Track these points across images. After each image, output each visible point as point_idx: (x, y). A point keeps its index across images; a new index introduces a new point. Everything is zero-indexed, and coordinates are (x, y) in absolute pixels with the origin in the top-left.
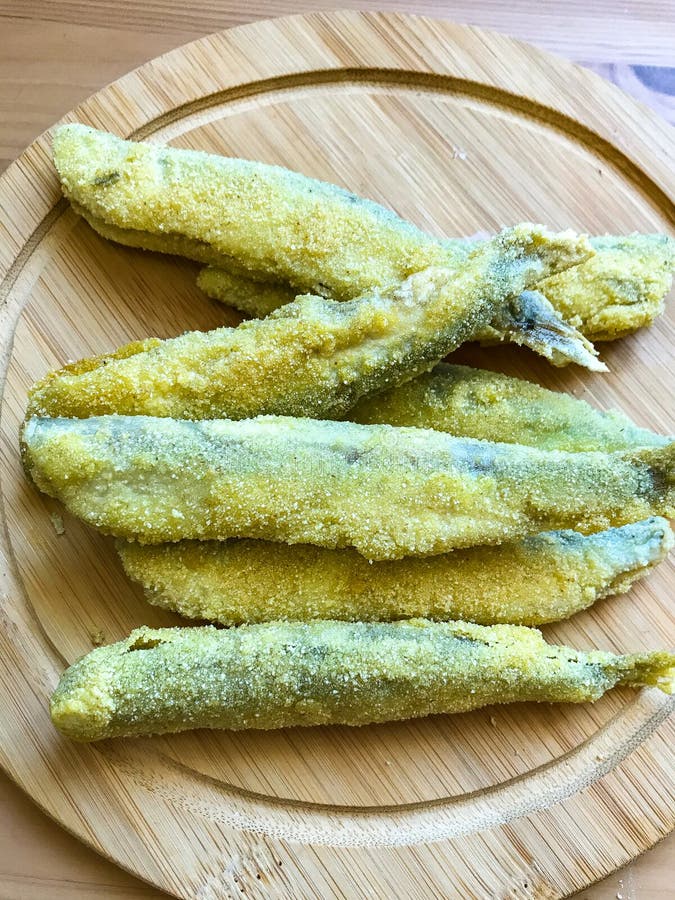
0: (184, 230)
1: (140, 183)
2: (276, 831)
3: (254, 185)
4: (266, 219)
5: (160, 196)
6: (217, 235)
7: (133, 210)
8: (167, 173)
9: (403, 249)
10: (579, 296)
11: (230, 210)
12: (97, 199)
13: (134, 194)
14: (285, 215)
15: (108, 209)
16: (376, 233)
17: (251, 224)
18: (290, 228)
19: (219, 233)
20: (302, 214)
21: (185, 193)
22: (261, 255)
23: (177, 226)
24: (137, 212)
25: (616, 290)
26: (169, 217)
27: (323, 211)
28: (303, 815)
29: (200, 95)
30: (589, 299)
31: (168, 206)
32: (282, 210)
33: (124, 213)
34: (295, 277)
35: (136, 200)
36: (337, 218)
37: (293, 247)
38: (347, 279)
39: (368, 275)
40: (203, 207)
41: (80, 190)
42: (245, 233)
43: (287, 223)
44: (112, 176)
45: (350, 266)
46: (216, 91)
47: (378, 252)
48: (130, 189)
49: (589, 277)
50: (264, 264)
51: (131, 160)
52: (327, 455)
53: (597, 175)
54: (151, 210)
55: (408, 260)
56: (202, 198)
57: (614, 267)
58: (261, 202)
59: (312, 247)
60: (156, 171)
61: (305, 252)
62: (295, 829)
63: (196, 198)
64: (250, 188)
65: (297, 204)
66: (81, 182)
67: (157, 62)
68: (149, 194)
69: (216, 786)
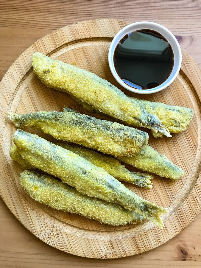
0: (66, 89)
1: (55, 74)
2: (59, 227)
3: (85, 80)
4: (87, 90)
5: (60, 79)
6: (74, 92)
7: (53, 82)
8: (63, 73)
9: (121, 103)
10: (164, 122)
11: (78, 86)
12: (43, 77)
13: (53, 77)
14: (92, 89)
15: (46, 80)
16: (115, 97)
17: (84, 91)
18: (94, 93)
19: (75, 92)
20: (97, 90)
21: (67, 79)
22: (85, 99)
23: (64, 88)
24: (54, 82)
25: (174, 123)
26: (62, 85)
27: (103, 90)
28: (66, 225)
29: (84, 37)
30: (166, 123)
31: (62, 82)
32: (92, 88)
33: (50, 82)
34: (94, 106)
35: (54, 79)
36: (106, 92)
37: (94, 99)
38: (107, 109)
39: (112, 109)
40: (71, 84)
41: (39, 73)
42: (82, 93)
43: (92, 92)
44: (47, 71)
45: (108, 105)
46: (89, 37)
47: (115, 103)
48: (52, 76)
49: (168, 118)
50: (86, 101)
51: (53, 67)
52: (79, 170)
53: (183, 88)
54: (57, 82)
55: (123, 106)
56: (71, 82)
57: (175, 117)
58: (86, 85)
59: (99, 99)
60: (59, 71)
61: (97, 100)
62: (63, 228)
63: (70, 81)
64: (84, 80)
65: (96, 86)
66: (39, 71)
67: (75, 25)
68: (57, 78)
69: (48, 214)
